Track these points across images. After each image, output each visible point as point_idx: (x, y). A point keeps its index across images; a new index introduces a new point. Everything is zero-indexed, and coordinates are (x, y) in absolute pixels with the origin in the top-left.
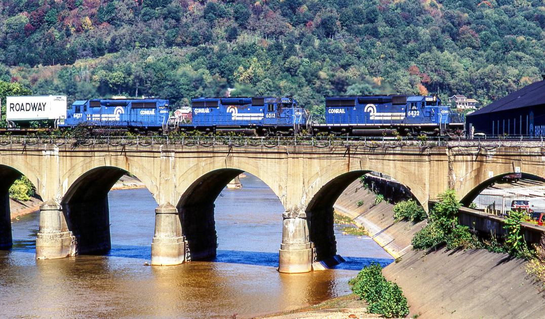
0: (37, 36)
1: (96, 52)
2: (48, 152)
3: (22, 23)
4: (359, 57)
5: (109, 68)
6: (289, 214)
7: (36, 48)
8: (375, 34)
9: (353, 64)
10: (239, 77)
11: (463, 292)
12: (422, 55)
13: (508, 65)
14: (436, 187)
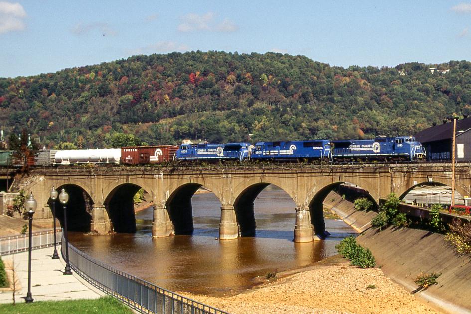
0: (138, 106)
1: (172, 115)
2: (157, 176)
3: (129, 99)
4: (324, 114)
5: (180, 124)
6: (299, 209)
7: (137, 113)
8: (332, 100)
9: (321, 118)
10: (255, 127)
11: (407, 252)
12: (360, 112)
13: (409, 117)
14: (383, 191)
